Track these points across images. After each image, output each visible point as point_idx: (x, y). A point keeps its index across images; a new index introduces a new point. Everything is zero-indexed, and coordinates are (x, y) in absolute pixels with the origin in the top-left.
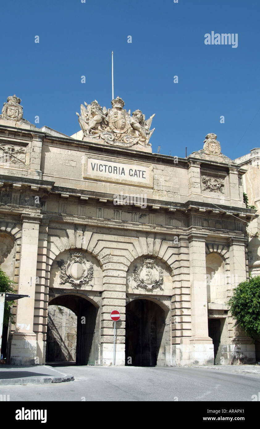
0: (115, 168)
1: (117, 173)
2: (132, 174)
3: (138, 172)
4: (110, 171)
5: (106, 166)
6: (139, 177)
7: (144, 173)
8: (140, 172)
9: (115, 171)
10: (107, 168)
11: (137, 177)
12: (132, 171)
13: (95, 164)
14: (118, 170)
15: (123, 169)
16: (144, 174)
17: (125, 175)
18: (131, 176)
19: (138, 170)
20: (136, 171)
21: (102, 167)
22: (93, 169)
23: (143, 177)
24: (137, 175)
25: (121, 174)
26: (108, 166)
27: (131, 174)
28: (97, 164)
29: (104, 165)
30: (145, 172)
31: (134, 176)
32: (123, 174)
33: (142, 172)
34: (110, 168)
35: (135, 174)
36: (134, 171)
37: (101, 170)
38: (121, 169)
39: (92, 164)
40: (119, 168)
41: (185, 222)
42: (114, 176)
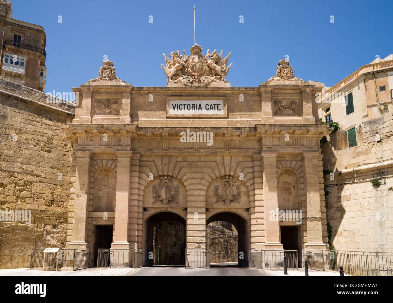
0: (193, 106)
1: (195, 110)
3: (213, 106)
4: (189, 109)
5: (185, 105)
6: (215, 110)
10: (186, 106)
13: (176, 104)
14: (195, 107)
15: (200, 105)
17: (202, 110)
18: (207, 110)
20: (211, 105)
22: (174, 109)
23: (218, 110)
24: (212, 108)
25: (199, 110)
26: (187, 104)
28: (178, 104)
29: (183, 104)
30: (220, 104)
31: (210, 110)
34: (189, 106)
35: (211, 108)
36: (210, 105)
37: (181, 109)
38: (198, 105)
39: (173, 105)
40: (197, 104)
41: (258, 144)
42: (192, 112)
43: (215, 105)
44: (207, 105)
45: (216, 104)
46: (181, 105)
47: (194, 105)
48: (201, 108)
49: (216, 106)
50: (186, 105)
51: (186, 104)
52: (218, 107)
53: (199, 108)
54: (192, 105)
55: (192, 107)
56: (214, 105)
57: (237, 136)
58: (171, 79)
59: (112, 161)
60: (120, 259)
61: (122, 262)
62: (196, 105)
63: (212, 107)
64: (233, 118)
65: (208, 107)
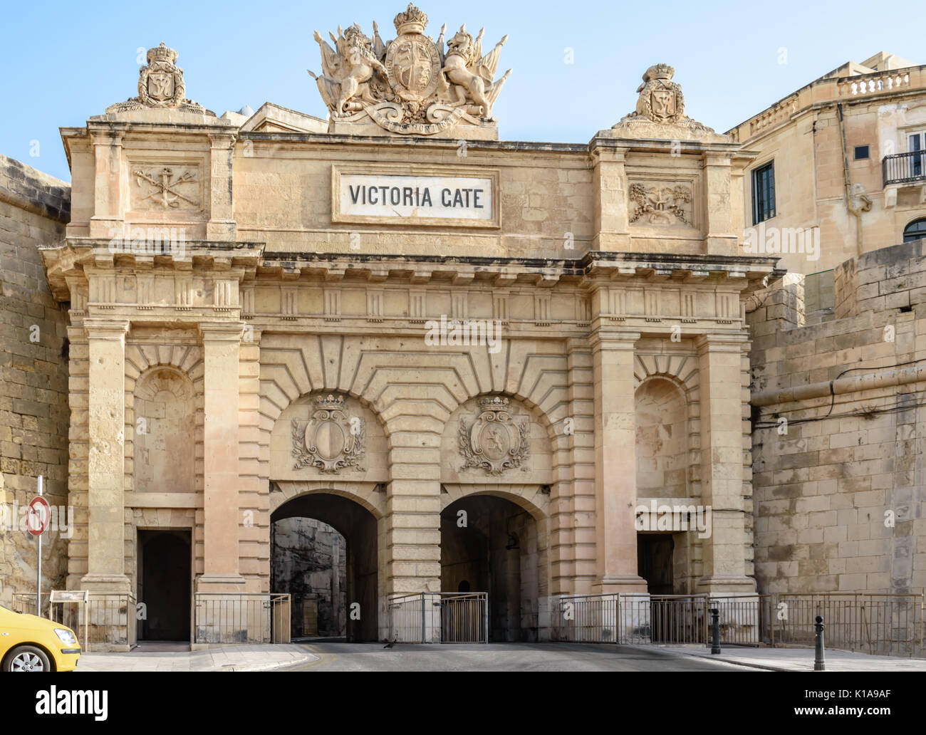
0: (408, 192)
1: (411, 204)
2: (450, 202)
3: (463, 194)
4: (395, 200)
5: (384, 188)
6: (468, 206)
7: (479, 194)
8: (470, 193)
9: (408, 199)
10: (388, 192)
11: (462, 205)
12: (450, 193)
13: (359, 187)
14: (414, 196)
15: (427, 191)
16: (478, 198)
17: (431, 205)
18: (446, 205)
19: (463, 190)
20: (458, 192)
21: (376, 191)
22: (355, 200)
23: (476, 206)
24: (461, 201)
25: (423, 205)
26: (391, 188)
27: (446, 202)
28: (364, 187)
29: (380, 188)
30: (481, 191)
31: (454, 206)
32: (427, 203)
33: (473, 192)
34: (395, 192)
35: (456, 201)
36: (453, 192)
37: (373, 200)
38: (421, 192)
39: (351, 187)
40: (418, 189)
41: (583, 306)
42: (405, 212)
43: (467, 191)
44: (446, 193)
45: (471, 190)
46: (373, 190)
47: (410, 189)
48: (429, 200)
49: (471, 195)
50: (386, 190)
51: (388, 188)
52: (476, 198)
53: (424, 200)
54: (405, 189)
55: (405, 196)
56: (465, 193)
57: (530, 285)
58: (344, 112)
59: (185, 348)
60: (223, 621)
61: (230, 629)
62: (414, 191)
63: (460, 197)
64: (516, 232)
65: (448, 198)
